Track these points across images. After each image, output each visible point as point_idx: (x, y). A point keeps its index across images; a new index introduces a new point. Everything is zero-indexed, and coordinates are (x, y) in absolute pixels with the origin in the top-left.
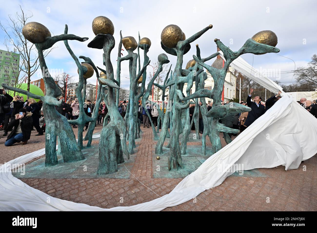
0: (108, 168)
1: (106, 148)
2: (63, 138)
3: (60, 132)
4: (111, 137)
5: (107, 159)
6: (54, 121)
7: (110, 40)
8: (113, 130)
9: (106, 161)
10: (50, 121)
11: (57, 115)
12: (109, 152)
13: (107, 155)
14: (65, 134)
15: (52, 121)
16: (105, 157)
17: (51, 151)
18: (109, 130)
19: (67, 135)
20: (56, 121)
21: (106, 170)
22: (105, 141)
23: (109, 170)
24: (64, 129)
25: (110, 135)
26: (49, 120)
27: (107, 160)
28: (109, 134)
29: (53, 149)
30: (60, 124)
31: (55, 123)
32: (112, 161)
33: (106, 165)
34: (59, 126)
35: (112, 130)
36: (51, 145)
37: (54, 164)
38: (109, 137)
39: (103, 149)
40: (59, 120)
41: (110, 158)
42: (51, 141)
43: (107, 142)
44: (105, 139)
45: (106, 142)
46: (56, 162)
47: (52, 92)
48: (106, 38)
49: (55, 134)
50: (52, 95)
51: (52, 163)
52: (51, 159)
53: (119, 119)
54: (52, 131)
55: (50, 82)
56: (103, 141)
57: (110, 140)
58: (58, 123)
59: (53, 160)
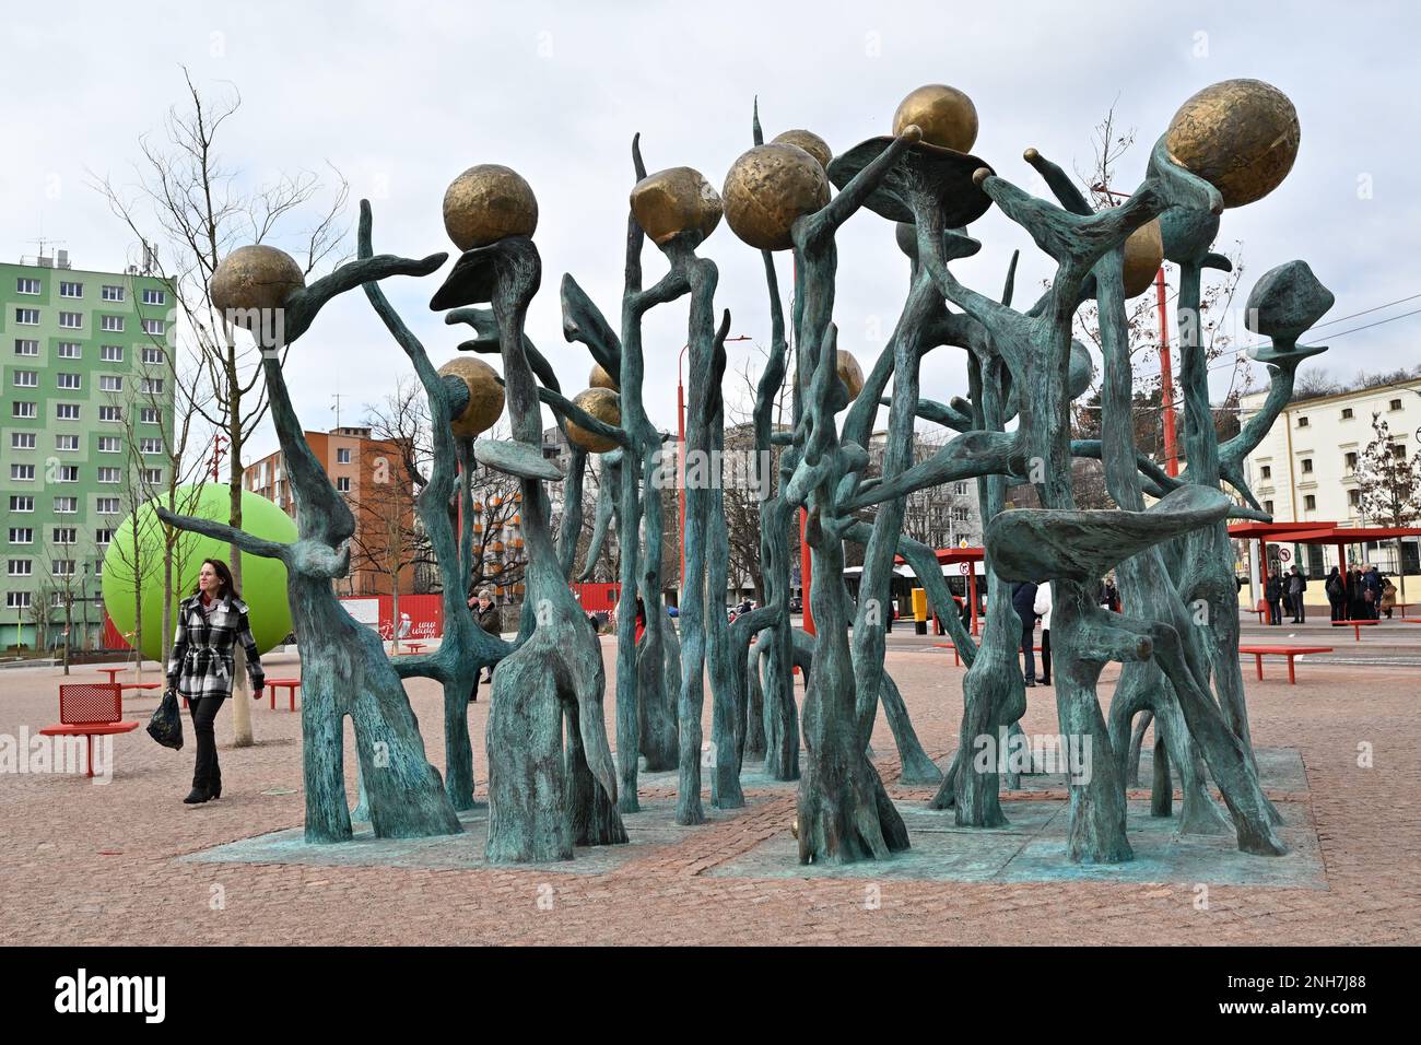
0: (526, 839)
1: (515, 750)
2: (366, 724)
3: (355, 698)
4: (537, 699)
5: (524, 799)
6: (330, 649)
7: (517, 261)
8: (543, 671)
9: (517, 804)
10: (316, 647)
11: (343, 624)
12: (531, 771)
13: (524, 780)
14: (375, 708)
15: (323, 650)
16: (515, 789)
17: (325, 779)
18: (529, 669)
19: (383, 713)
20: (339, 648)
21: (521, 846)
22: (510, 719)
23: (530, 846)
24: (368, 684)
25: (531, 693)
26: (311, 644)
27: (525, 804)
28: (526, 688)
29: (332, 771)
30: (352, 661)
31: (335, 658)
32: (544, 811)
33: (518, 823)
34: (348, 673)
35: (539, 670)
36: (322, 753)
37: (337, 836)
38: (528, 699)
39: (502, 754)
40: (351, 646)
41: (534, 793)
42: (323, 733)
43: (521, 722)
44: (511, 709)
45: (515, 721)
46: (346, 833)
47: (317, 522)
48: (498, 258)
49: (336, 705)
50: (321, 535)
51: (331, 830)
52: (327, 815)
53: (565, 620)
54: (323, 693)
55: (309, 480)
56: (501, 718)
57: (533, 713)
58: (345, 656)
59: (334, 821)
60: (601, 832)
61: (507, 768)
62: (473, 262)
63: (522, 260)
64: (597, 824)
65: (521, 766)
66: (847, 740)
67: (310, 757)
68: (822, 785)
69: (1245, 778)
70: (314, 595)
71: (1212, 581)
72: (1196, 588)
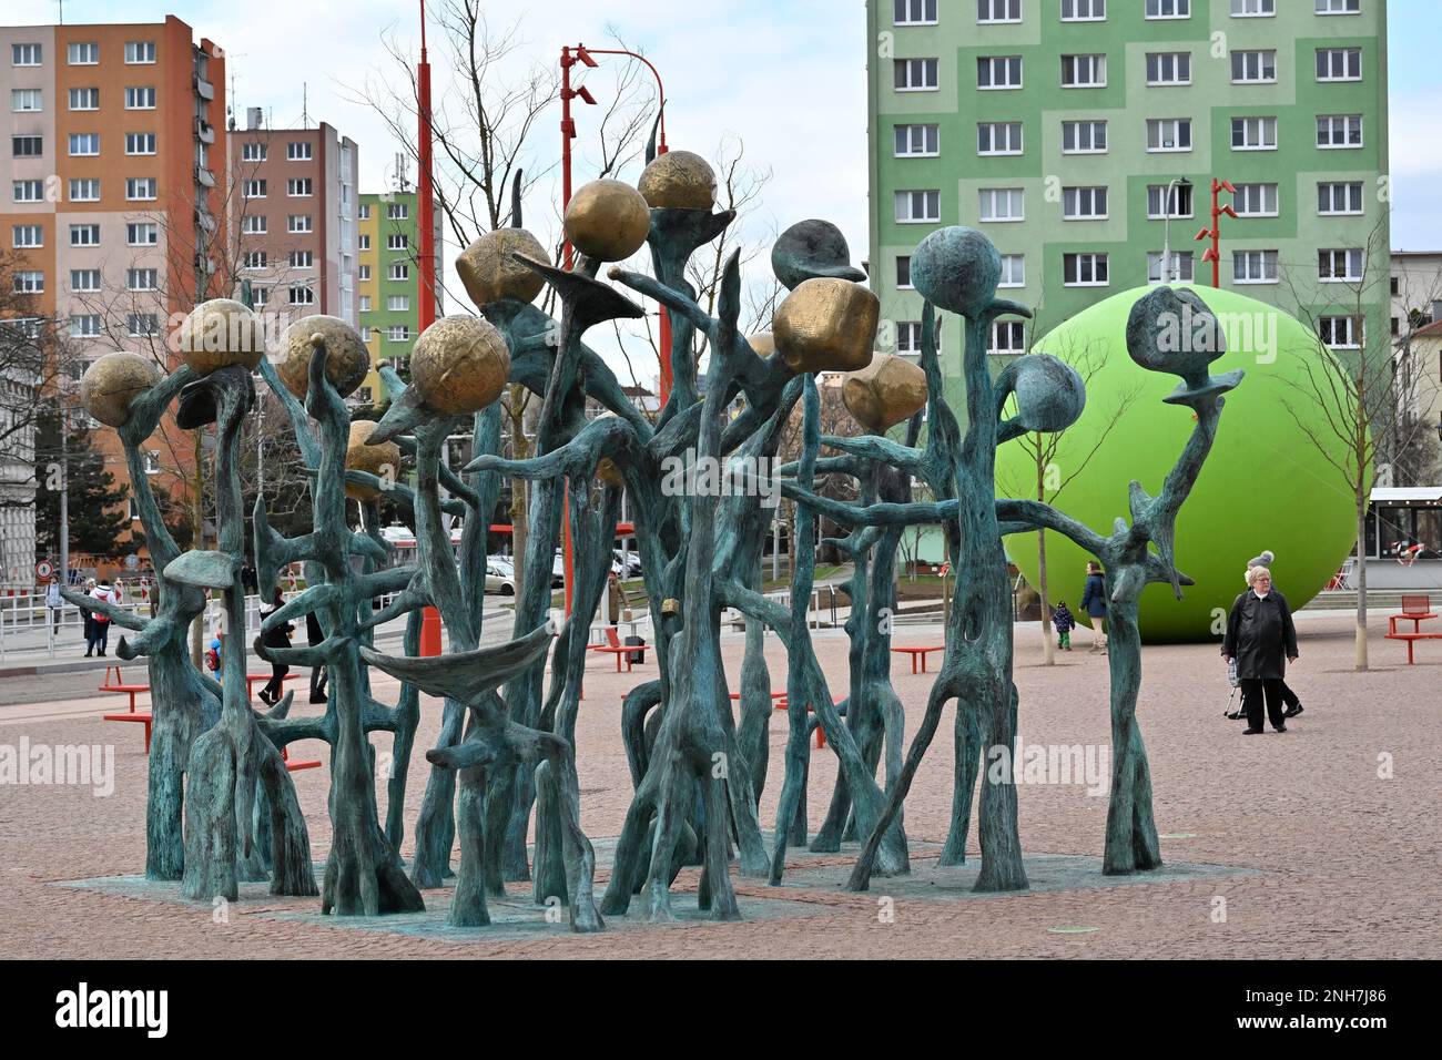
0: (202, 881)
1: (202, 811)
4: (218, 770)
5: (204, 850)
6: (174, 714)
7: (226, 390)
8: (223, 747)
9: (199, 854)
10: (163, 712)
11: (189, 692)
12: (211, 827)
13: (205, 835)
15: (167, 715)
16: (199, 842)
17: (162, 826)
18: (213, 745)
20: (182, 714)
21: (198, 887)
22: (199, 785)
23: (204, 888)
25: (214, 765)
26: (159, 709)
27: (203, 855)
28: (211, 761)
29: (169, 820)
30: (191, 726)
31: (176, 722)
32: (216, 861)
33: (198, 868)
34: (186, 736)
35: (220, 747)
36: (161, 804)
37: (171, 875)
38: (212, 769)
39: (193, 813)
40: (193, 711)
41: (211, 846)
42: (163, 788)
43: (206, 788)
44: (200, 777)
45: (202, 787)
46: (180, 873)
48: (211, 387)
49: (173, 764)
50: (171, 613)
51: (162, 870)
52: (161, 857)
54: (164, 753)
56: (192, 784)
57: (215, 781)
58: (186, 721)
59: (166, 862)
60: (293, 885)
61: (196, 824)
62: (193, 394)
63: (229, 389)
64: (290, 878)
65: (204, 823)
66: (354, 818)
67: (152, 806)
69: (579, 869)
70: (166, 666)
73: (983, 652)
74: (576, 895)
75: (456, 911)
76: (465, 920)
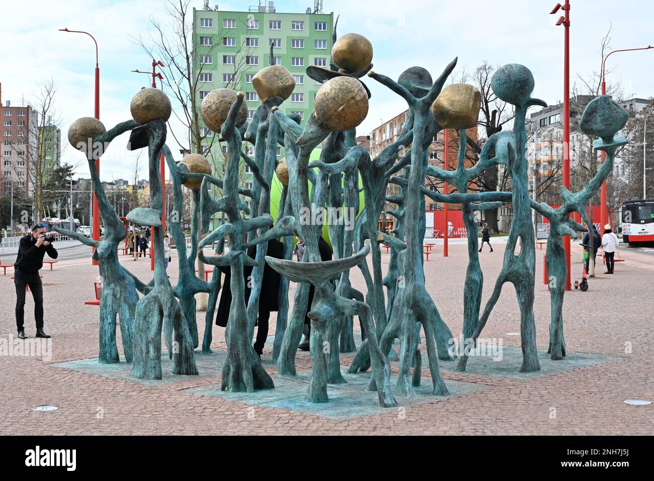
0: (144, 370)
1: (143, 335)
2: (123, 317)
3: (120, 306)
4: (152, 315)
5: (144, 354)
6: (112, 285)
7: (155, 131)
8: (155, 304)
9: (142, 356)
10: (107, 285)
11: (119, 275)
12: (148, 343)
13: (145, 347)
14: (127, 311)
15: (109, 286)
16: (142, 350)
17: (107, 338)
18: (149, 303)
19: (130, 313)
20: (116, 285)
21: (142, 372)
22: (141, 322)
23: (145, 373)
24: (125, 301)
25: (150, 312)
26: (105, 284)
27: (144, 356)
28: (148, 310)
29: (110, 335)
30: (120, 291)
31: (113, 289)
32: (151, 360)
33: (141, 363)
34: (118, 296)
35: (153, 303)
36: (106, 327)
37: (110, 361)
38: (148, 314)
39: (138, 336)
40: (121, 284)
41: (148, 352)
42: (107, 320)
43: (145, 324)
44: (142, 318)
45: (143, 323)
46: (116, 360)
47: (109, 233)
48: (148, 130)
49: (113, 309)
50: (111, 238)
51: (108, 359)
52: (106, 352)
53: (161, 284)
54: (108, 304)
55: (107, 215)
57: (150, 320)
58: (118, 289)
59: (109, 355)
62: (138, 133)
63: (157, 130)
64: (184, 366)
65: (144, 341)
66: (240, 342)
67: (102, 329)
68: (230, 360)
69: (383, 373)
70: (108, 263)
71: (517, 272)
72: (507, 275)
73: (523, 261)
74: (383, 387)
75: (312, 395)
76: (318, 399)
